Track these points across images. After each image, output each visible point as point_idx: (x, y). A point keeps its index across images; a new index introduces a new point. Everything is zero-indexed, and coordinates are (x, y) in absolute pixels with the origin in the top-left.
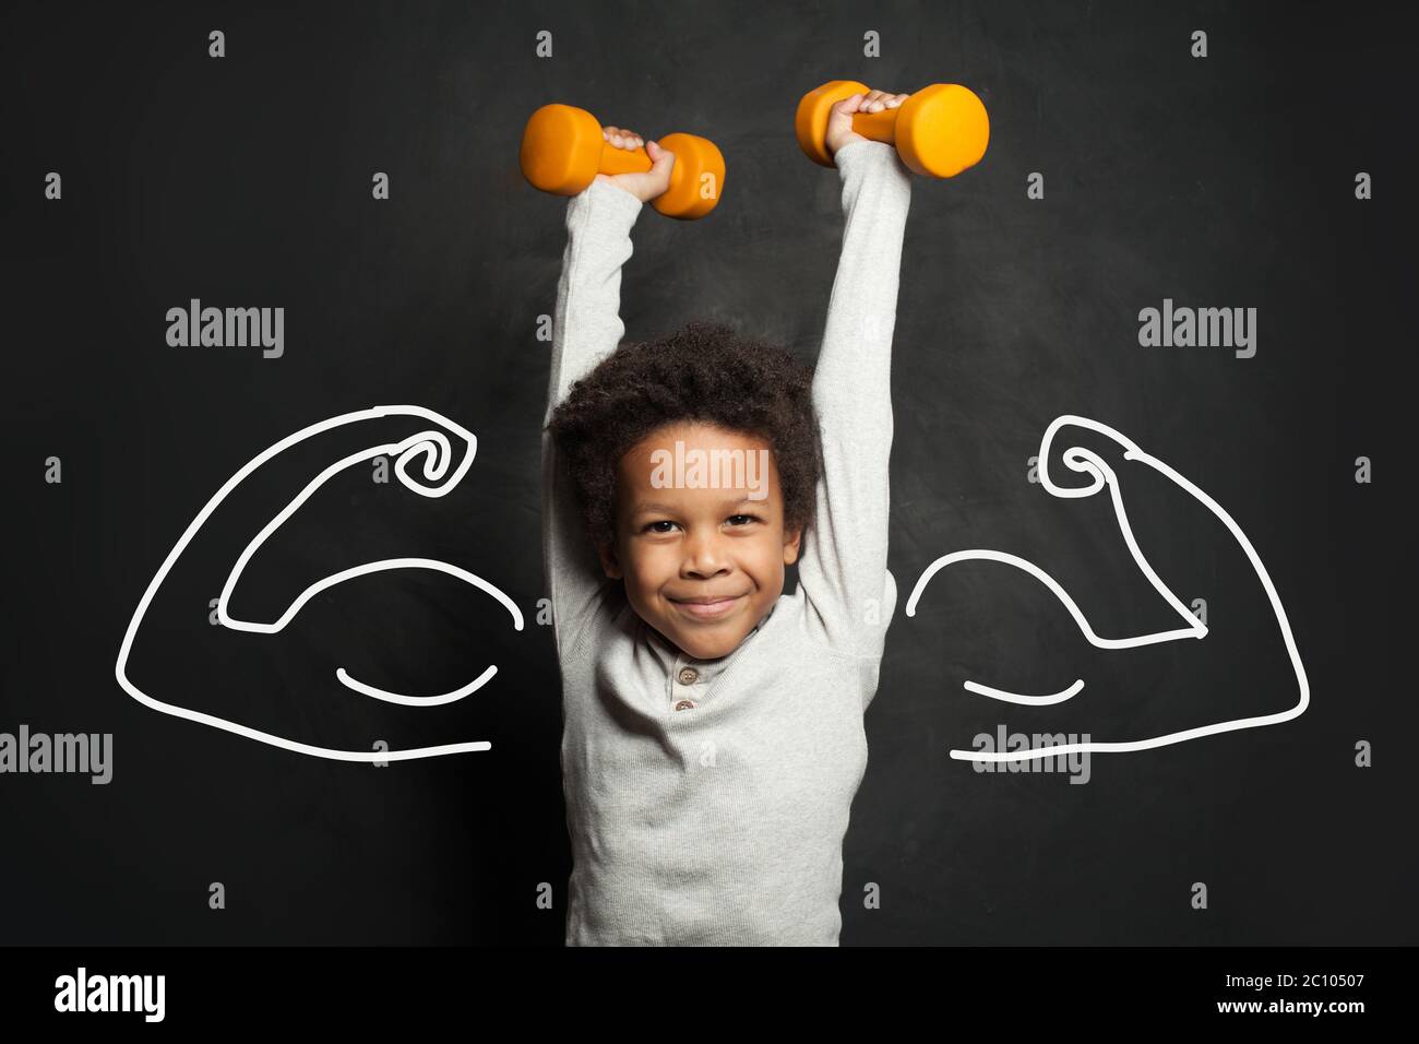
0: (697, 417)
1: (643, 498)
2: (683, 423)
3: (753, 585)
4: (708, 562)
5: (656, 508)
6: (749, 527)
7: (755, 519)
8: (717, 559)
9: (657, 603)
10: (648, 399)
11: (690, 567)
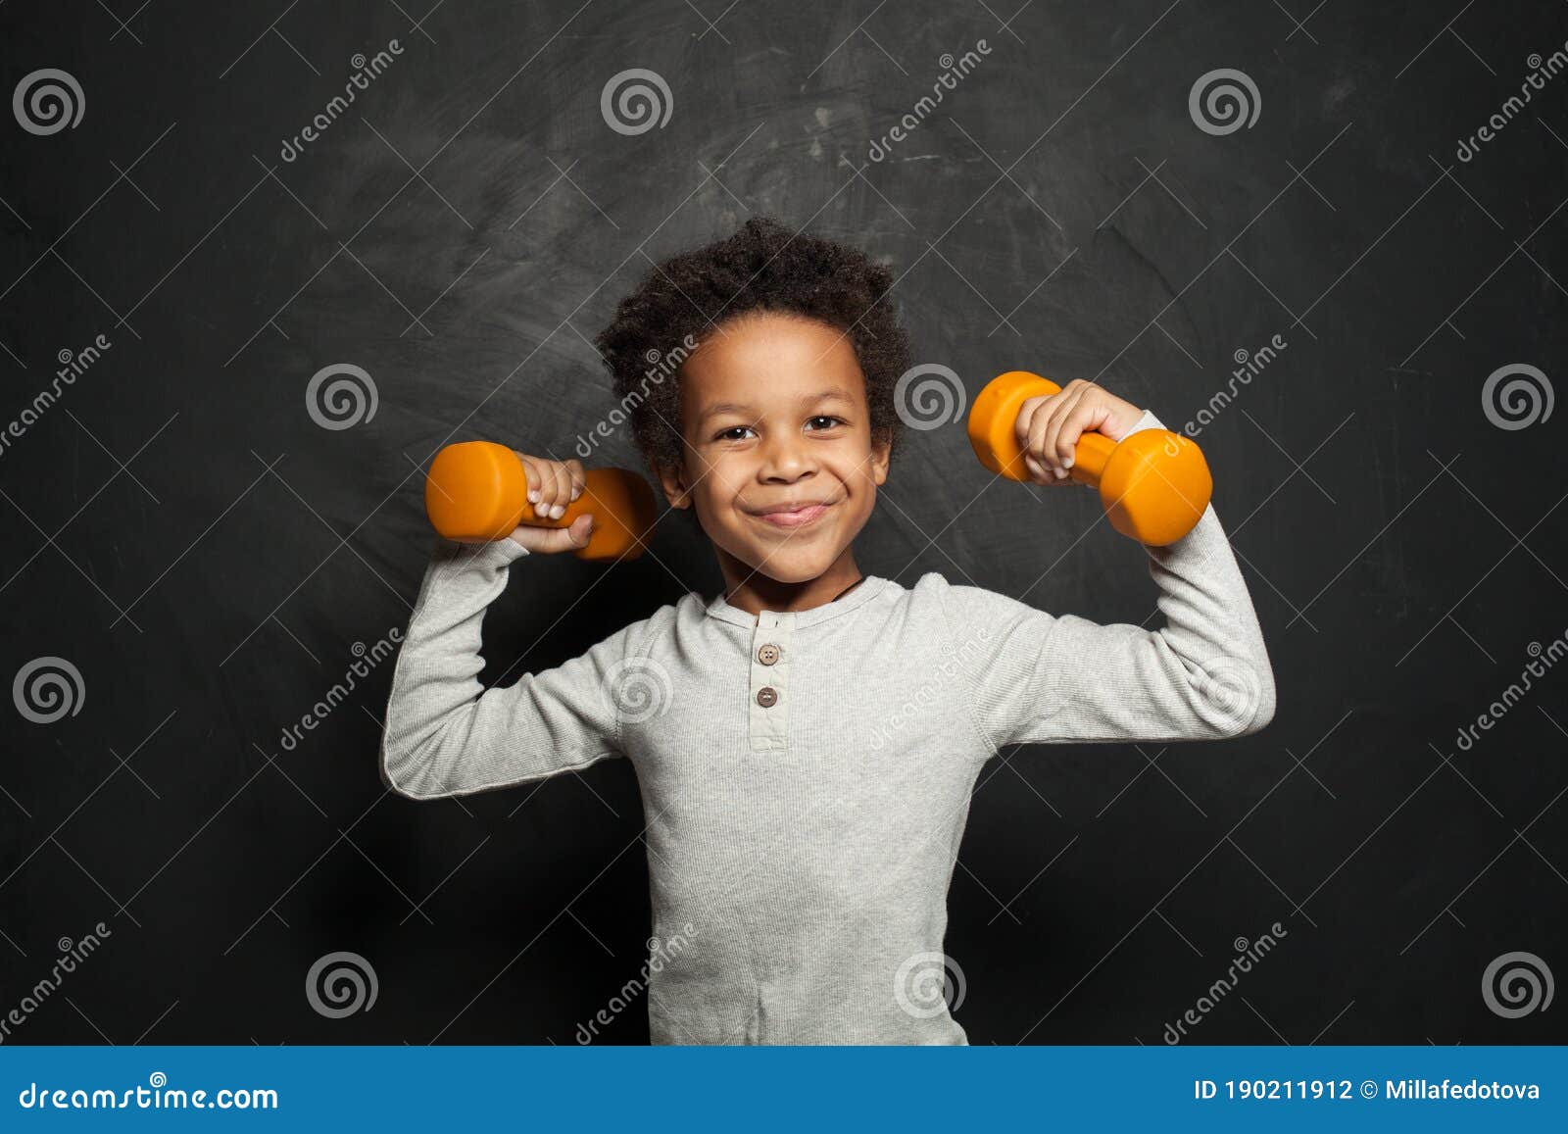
0: (768, 306)
1: (710, 400)
2: (751, 315)
3: (844, 490)
4: (790, 466)
5: (728, 408)
6: (834, 430)
7: (841, 422)
8: (801, 460)
9: (732, 518)
10: (711, 285)
11: (769, 473)
